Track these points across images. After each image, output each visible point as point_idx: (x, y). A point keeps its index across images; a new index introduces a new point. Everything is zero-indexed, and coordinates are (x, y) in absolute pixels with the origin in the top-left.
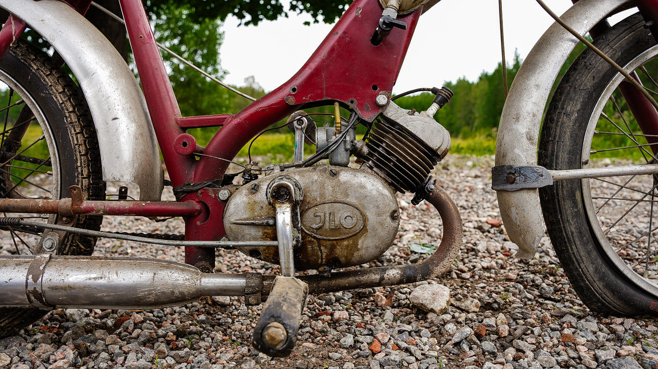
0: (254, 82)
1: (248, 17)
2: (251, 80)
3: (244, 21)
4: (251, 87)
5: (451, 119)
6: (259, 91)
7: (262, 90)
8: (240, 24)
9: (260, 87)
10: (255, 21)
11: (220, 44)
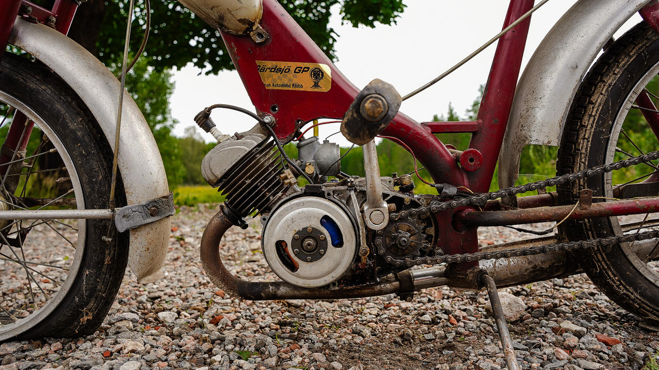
0: (195, 132)
1: (209, 67)
2: (192, 131)
3: (205, 70)
4: (192, 137)
5: (390, 170)
6: (199, 142)
7: (202, 141)
8: (200, 74)
9: (201, 138)
10: (215, 71)
11: (170, 93)
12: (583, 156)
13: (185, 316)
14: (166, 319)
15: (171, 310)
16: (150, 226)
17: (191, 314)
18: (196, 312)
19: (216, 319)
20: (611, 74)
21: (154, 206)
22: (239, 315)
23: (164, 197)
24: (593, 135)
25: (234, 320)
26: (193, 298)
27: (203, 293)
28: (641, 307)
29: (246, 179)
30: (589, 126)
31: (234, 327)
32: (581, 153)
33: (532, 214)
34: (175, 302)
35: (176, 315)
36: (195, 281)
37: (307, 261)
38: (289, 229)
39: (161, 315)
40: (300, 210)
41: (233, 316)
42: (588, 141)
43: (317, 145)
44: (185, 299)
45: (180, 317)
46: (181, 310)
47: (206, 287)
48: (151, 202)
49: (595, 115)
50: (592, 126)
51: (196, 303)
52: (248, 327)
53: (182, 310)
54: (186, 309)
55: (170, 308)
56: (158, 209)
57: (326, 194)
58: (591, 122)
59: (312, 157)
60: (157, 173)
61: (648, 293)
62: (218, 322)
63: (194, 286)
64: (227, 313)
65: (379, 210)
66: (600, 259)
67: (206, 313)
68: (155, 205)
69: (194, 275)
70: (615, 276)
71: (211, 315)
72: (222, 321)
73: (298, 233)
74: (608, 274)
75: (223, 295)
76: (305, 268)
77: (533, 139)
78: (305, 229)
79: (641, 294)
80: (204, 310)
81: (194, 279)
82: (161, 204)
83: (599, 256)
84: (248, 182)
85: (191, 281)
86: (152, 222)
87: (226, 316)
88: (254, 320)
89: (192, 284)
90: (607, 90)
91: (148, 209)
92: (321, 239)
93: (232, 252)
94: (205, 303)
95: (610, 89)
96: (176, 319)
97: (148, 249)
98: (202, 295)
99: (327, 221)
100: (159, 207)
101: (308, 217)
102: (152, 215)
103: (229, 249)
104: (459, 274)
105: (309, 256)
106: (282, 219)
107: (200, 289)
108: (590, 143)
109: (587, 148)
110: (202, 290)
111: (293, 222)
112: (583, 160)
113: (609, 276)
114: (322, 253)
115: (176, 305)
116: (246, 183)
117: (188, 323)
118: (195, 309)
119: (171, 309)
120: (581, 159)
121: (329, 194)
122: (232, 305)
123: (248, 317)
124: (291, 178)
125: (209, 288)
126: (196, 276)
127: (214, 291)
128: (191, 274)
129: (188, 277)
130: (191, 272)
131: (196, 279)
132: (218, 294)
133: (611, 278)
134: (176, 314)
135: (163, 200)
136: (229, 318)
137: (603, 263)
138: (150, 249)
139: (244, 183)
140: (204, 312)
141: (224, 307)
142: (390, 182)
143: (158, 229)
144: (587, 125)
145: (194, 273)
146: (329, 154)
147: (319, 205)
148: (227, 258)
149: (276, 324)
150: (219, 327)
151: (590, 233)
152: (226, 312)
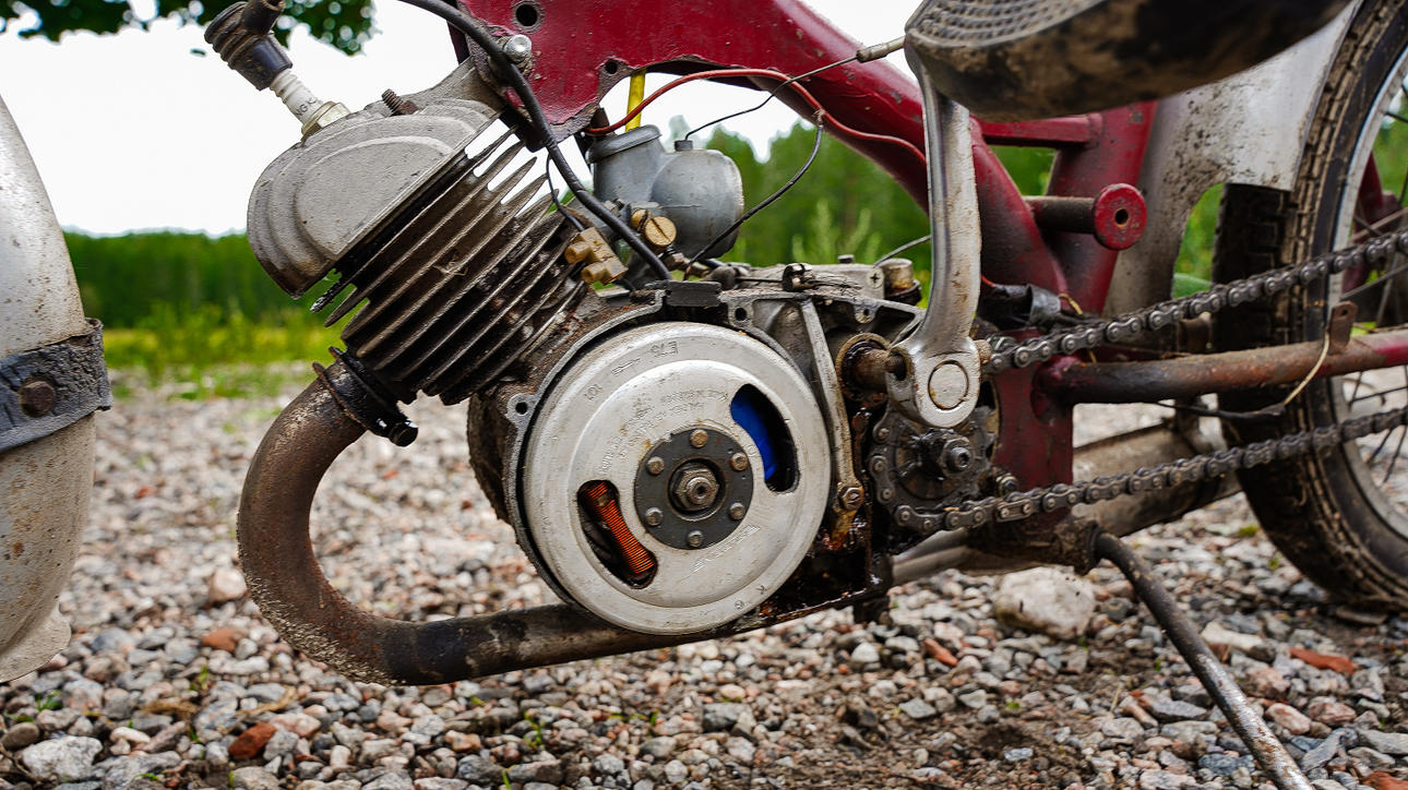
12: (1304, 222)
13: (133, 744)
14: (59, 770)
15: (73, 730)
16: (24, 456)
17: (152, 732)
18: (165, 720)
19: (250, 739)
20: (1370, 19)
21: (38, 376)
22: (320, 710)
23: (75, 339)
24: (1329, 170)
25: (315, 732)
26: (134, 667)
27: (162, 647)
28: (1366, 575)
29: (443, 262)
30: (1321, 148)
31: (326, 761)
32: (1301, 216)
33: (1235, 367)
34: (78, 692)
35: (96, 745)
36: (110, 606)
37: (689, 546)
38: (626, 439)
39: (36, 756)
40: (664, 370)
41: (307, 721)
42: (1317, 186)
43: (662, 155)
44: (109, 678)
45: (114, 749)
46: (110, 724)
47: (157, 622)
48: (23, 360)
49: (1335, 121)
50: (1327, 148)
51: (152, 687)
52: (379, 756)
53: (113, 719)
54: (127, 714)
55: (64, 723)
56: (56, 385)
57: (731, 314)
58: (1325, 136)
59: (648, 193)
60: (40, 243)
61: (1381, 543)
62: (262, 750)
63: (114, 620)
64: (280, 711)
65: (953, 362)
66: (1313, 472)
67: (203, 720)
68: (44, 369)
69: (98, 584)
70: (1334, 511)
71: (222, 724)
72: (275, 741)
73: (659, 449)
74: (1320, 507)
75: (232, 647)
76: (679, 571)
77: (1239, 168)
78: (683, 437)
79: (1372, 548)
80: (193, 709)
81: (105, 597)
82: (64, 365)
83: (1312, 467)
84: (450, 271)
85: (96, 604)
86: (36, 442)
87: (281, 722)
88: (374, 721)
89: (105, 616)
90: (1362, 60)
91: (13, 388)
92: (737, 466)
93: (190, 502)
94: (186, 684)
95: (1367, 58)
96: (98, 759)
97: (19, 548)
98: (159, 653)
99: (751, 405)
100: (60, 380)
101: (693, 393)
102: (33, 411)
103: (178, 495)
104: (1034, 537)
105: (698, 526)
106: (598, 403)
107: (141, 630)
108: (1321, 189)
109: (1313, 204)
110: (152, 634)
111: (640, 414)
112: (1304, 233)
113: (1322, 511)
114: (739, 514)
115: (82, 705)
116: (441, 276)
117: (158, 769)
118: (159, 712)
119: (71, 725)
120: (1299, 231)
121: (741, 314)
122: (276, 675)
123: (352, 716)
124: (606, 258)
125: (169, 622)
126: (106, 588)
127: (195, 634)
128: (86, 581)
129: (83, 594)
130: (86, 574)
131: (114, 598)
132: (213, 642)
133: (1324, 517)
134: (98, 742)
135: (75, 349)
136: (293, 728)
137: (1317, 484)
138: (28, 547)
139: (433, 275)
140: (194, 716)
141: (256, 690)
142: (875, 278)
143: (57, 466)
144: (1318, 144)
145: (97, 578)
146: (711, 185)
147: (727, 353)
148: (182, 520)
149: (466, 731)
150: (275, 765)
151: (1301, 413)
152: (275, 706)
